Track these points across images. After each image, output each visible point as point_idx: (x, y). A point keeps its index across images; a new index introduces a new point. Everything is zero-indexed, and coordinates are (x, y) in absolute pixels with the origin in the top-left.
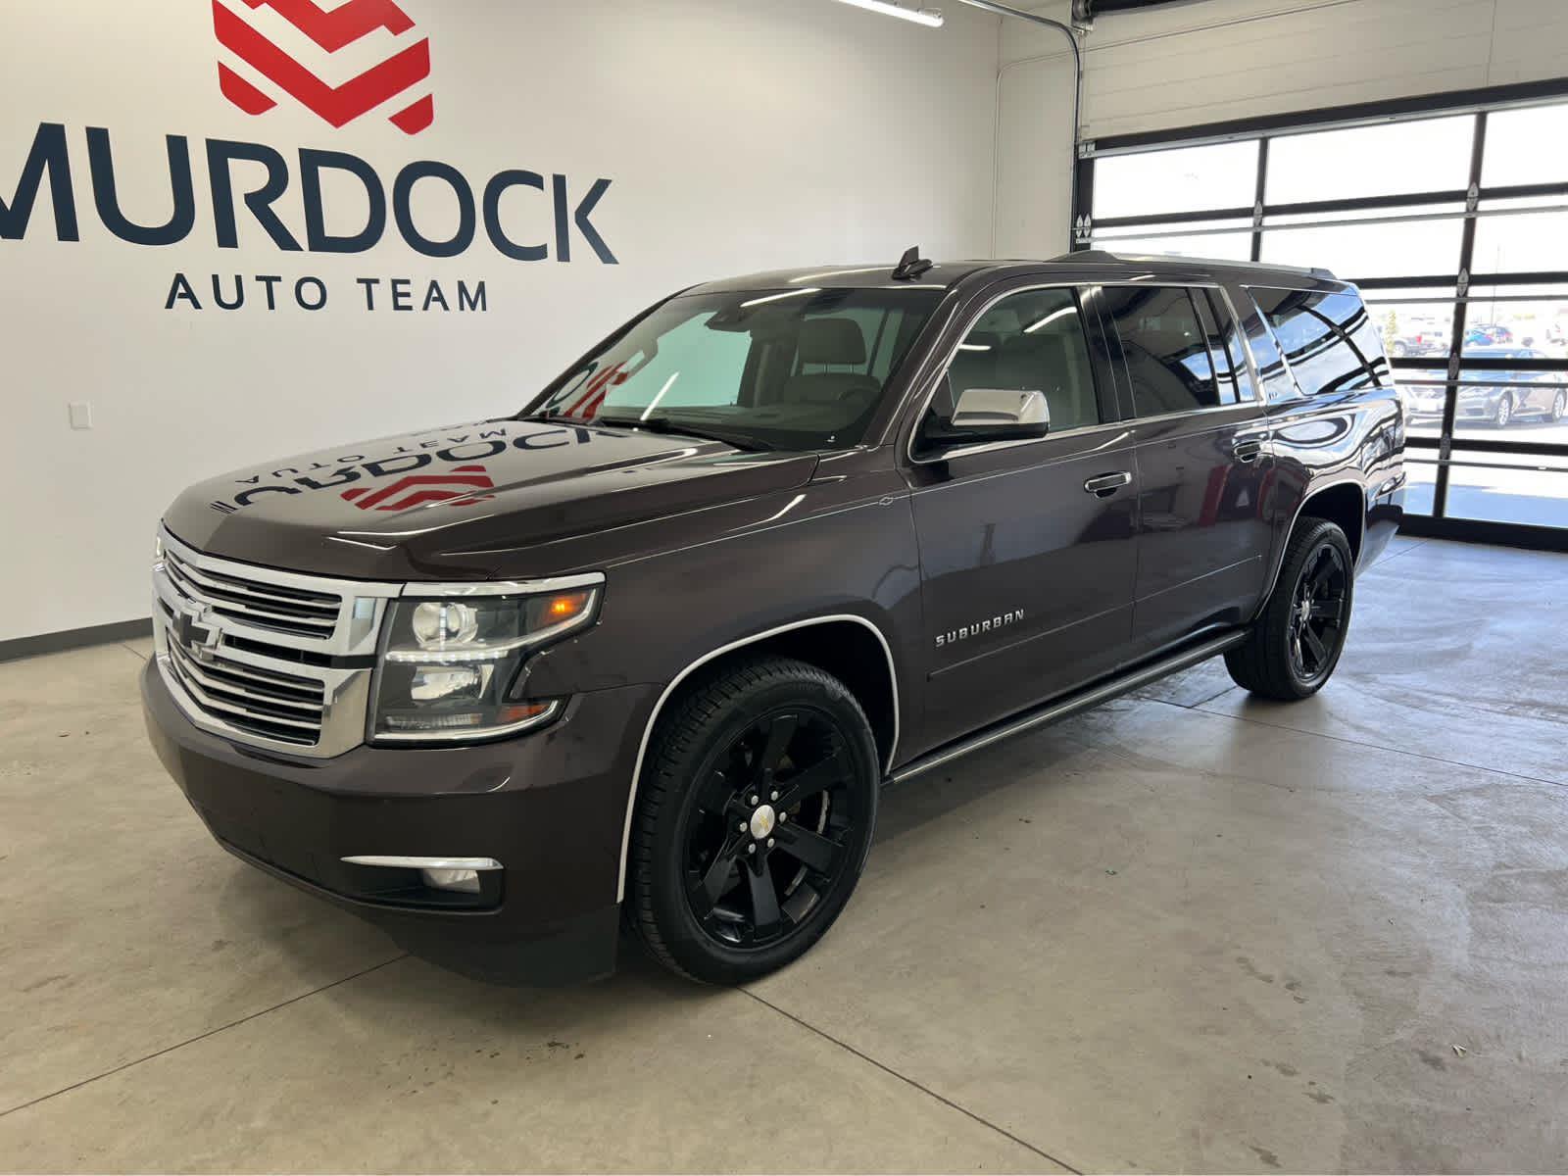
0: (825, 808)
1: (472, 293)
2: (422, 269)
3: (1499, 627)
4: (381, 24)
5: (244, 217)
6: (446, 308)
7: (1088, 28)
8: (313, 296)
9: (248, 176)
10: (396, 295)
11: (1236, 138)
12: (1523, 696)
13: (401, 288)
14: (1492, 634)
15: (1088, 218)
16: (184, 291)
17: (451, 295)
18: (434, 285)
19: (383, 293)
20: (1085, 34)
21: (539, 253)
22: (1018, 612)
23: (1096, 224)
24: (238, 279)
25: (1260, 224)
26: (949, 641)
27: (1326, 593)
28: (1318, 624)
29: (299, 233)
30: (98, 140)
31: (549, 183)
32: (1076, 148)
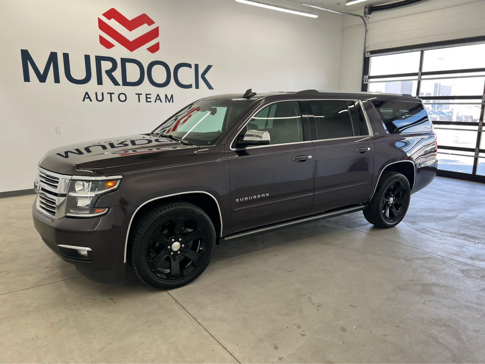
0: (199, 245)
1: (169, 98)
2: (154, 91)
3: (472, 211)
4: (145, 23)
5: (105, 77)
6: (161, 102)
7: (369, 16)
8: (123, 98)
9: (106, 66)
10: (147, 98)
11: (413, 51)
12: (462, 232)
13: (148, 96)
14: (469, 212)
15: (367, 76)
16: (88, 97)
17: (163, 98)
18: (158, 95)
19: (143, 98)
20: (369, 18)
21: (190, 86)
22: (267, 194)
23: (370, 77)
24: (103, 93)
25: (420, 78)
26: (241, 200)
27: (401, 196)
28: (396, 205)
29: (120, 81)
30: (66, 56)
31: (193, 67)
32: (364, 53)
